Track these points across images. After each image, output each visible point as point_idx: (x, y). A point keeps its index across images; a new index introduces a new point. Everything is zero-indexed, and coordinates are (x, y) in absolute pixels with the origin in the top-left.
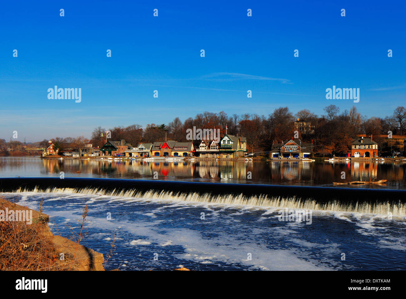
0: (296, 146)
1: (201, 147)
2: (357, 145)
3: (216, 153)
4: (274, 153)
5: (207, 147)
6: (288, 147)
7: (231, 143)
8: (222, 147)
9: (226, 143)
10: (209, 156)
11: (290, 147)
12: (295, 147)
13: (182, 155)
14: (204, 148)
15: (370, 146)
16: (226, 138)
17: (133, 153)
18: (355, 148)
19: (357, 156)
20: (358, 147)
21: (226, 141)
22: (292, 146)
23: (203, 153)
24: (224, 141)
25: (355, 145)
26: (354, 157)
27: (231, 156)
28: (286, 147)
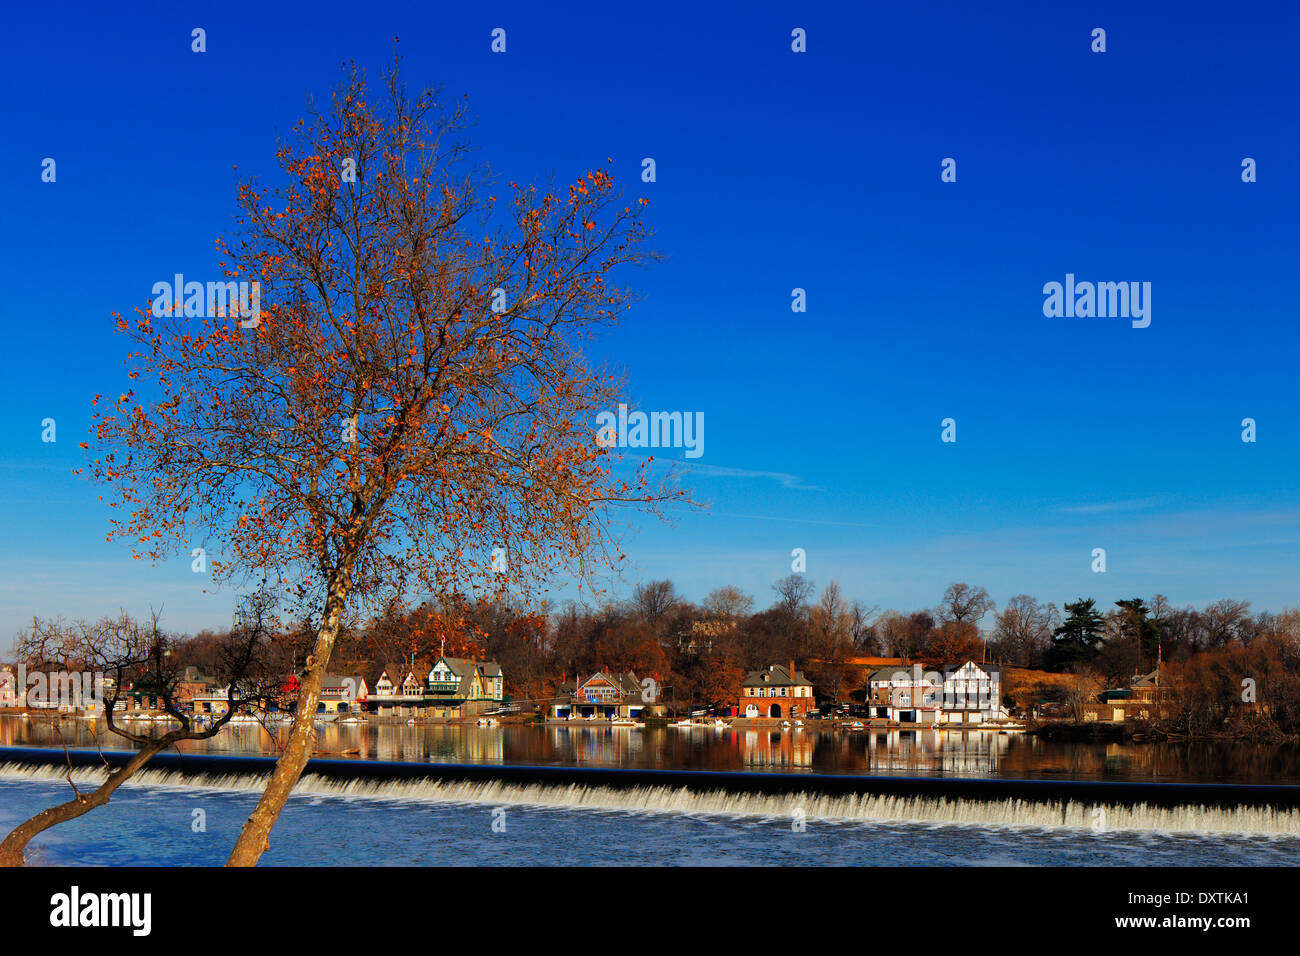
0: (611, 689)
1: (380, 688)
2: (757, 686)
3: (420, 704)
4: (560, 707)
5: (396, 688)
6: (592, 691)
7: (453, 678)
8: (431, 689)
9: (442, 678)
10: (402, 711)
11: (596, 691)
12: (608, 691)
13: (335, 708)
14: (387, 692)
15: (787, 689)
16: (441, 667)
17: (213, 704)
18: (752, 694)
19: (752, 714)
20: (757, 692)
21: (443, 673)
22: (602, 689)
23: (388, 705)
24: (436, 673)
25: (752, 687)
26: (745, 716)
27: (455, 714)
28: (587, 691)
